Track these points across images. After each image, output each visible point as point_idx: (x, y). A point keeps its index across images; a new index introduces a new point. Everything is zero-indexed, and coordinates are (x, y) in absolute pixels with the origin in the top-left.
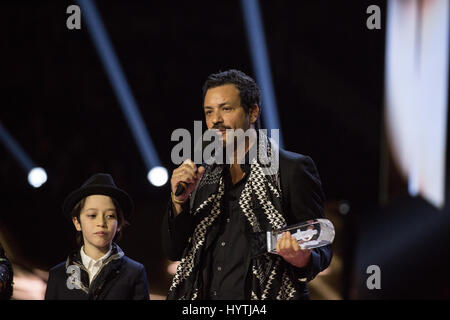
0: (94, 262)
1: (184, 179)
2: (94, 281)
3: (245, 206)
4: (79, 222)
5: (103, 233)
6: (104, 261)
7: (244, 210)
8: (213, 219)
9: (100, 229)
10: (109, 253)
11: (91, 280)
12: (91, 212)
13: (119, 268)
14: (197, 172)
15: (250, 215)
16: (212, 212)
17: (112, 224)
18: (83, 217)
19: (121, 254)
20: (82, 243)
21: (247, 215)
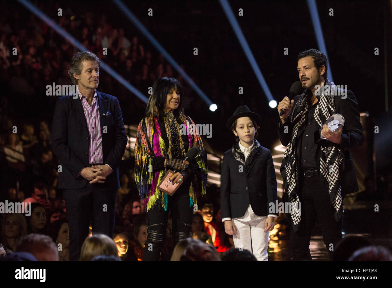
0: (247, 149)
1: (284, 107)
2: (247, 159)
3: (316, 117)
4: (236, 132)
5: (249, 135)
6: (251, 149)
7: (316, 119)
8: (301, 123)
9: (247, 134)
10: (253, 145)
11: (246, 158)
12: (241, 126)
13: (259, 152)
14: (290, 103)
15: (319, 121)
16: (301, 119)
17: (252, 130)
18: (237, 129)
19: (259, 145)
20: (239, 140)
21: (317, 121)
